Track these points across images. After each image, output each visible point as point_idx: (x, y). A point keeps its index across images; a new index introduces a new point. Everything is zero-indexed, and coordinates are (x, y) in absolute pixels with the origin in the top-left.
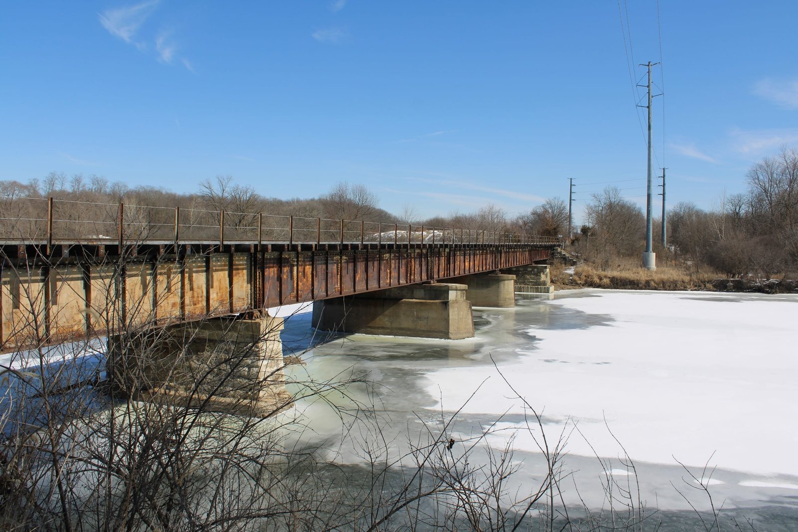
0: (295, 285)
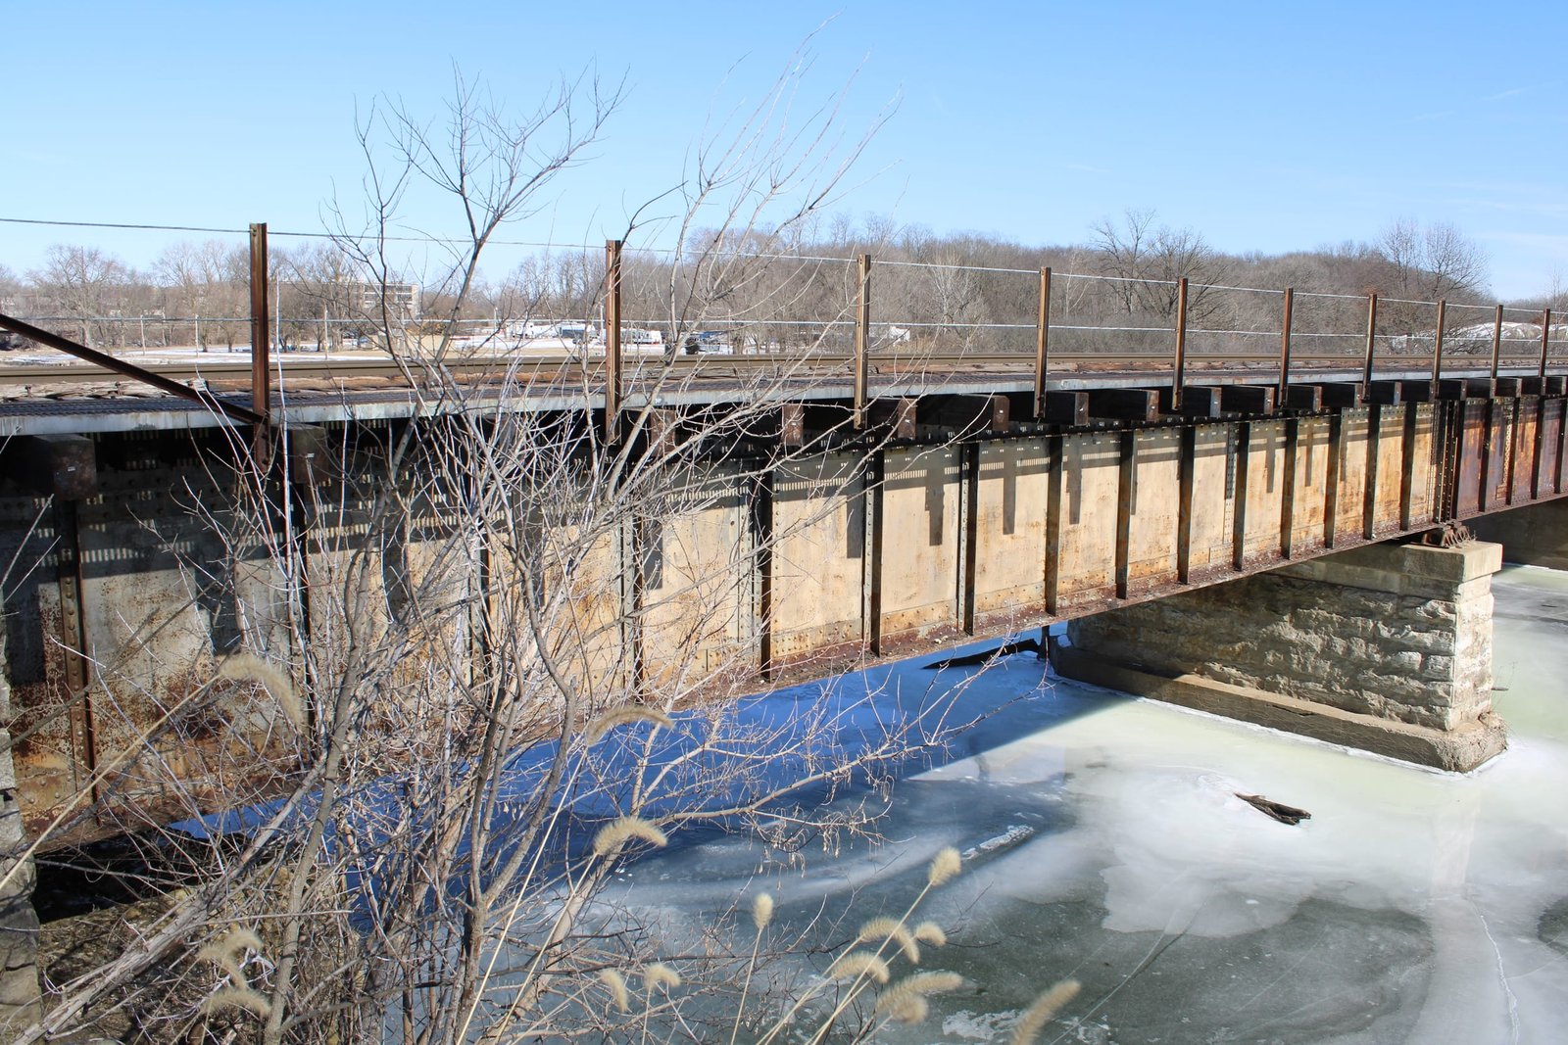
0: (1507, 468)
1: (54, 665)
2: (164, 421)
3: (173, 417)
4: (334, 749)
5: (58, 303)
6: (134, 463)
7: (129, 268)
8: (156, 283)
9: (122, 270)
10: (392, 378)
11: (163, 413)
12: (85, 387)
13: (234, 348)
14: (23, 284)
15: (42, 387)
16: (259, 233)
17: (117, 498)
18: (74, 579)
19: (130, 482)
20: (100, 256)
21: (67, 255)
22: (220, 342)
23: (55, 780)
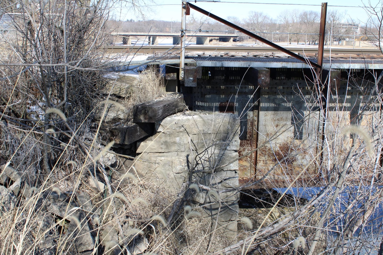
1: (249, 136)
2: (290, 65)
3: (293, 64)
4: (341, 178)
5: (250, 28)
6: (279, 78)
7: (270, 18)
8: (278, 22)
9: (268, 19)
10: (358, 55)
11: (290, 63)
12: (264, 54)
13: (299, 43)
14: (241, 23)
15: (252, 53)
16: (325, 6)
17: (272, 88)
18: (257, 111)
19: (276, 83)
20: (263, 14)
21: (254, 14)
22: (295, 41)
23: (245, 169)
